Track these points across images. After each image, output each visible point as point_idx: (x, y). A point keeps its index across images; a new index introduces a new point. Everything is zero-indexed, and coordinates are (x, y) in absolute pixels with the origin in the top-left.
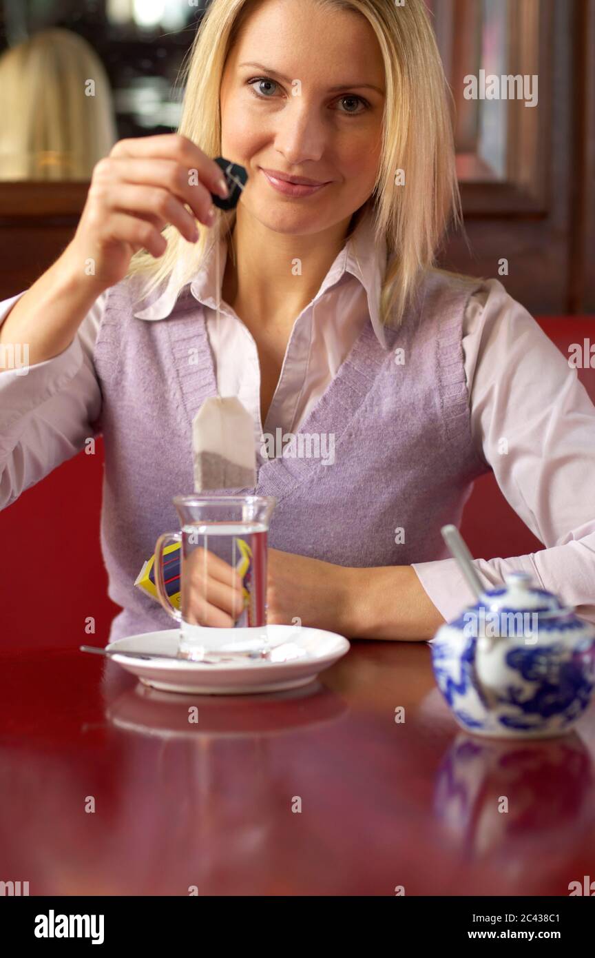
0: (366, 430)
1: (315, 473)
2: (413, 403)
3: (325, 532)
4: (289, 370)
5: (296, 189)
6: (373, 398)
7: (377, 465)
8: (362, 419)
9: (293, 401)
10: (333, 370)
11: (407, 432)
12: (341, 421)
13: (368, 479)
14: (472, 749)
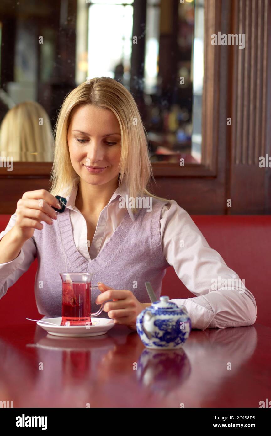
0: (125, 249)
1: (107, 264)
2: (142, 241)
3: (110, 284)
4: (98, 229)
5: (96, 170)
6: (128, 239)
7: (128, 262)
8: (124, 246)
9: (100, 240)
10: (114, 229)
11: (139, 251)
12: (117, 247)
13: (125, 266)
14: (146, 353)
